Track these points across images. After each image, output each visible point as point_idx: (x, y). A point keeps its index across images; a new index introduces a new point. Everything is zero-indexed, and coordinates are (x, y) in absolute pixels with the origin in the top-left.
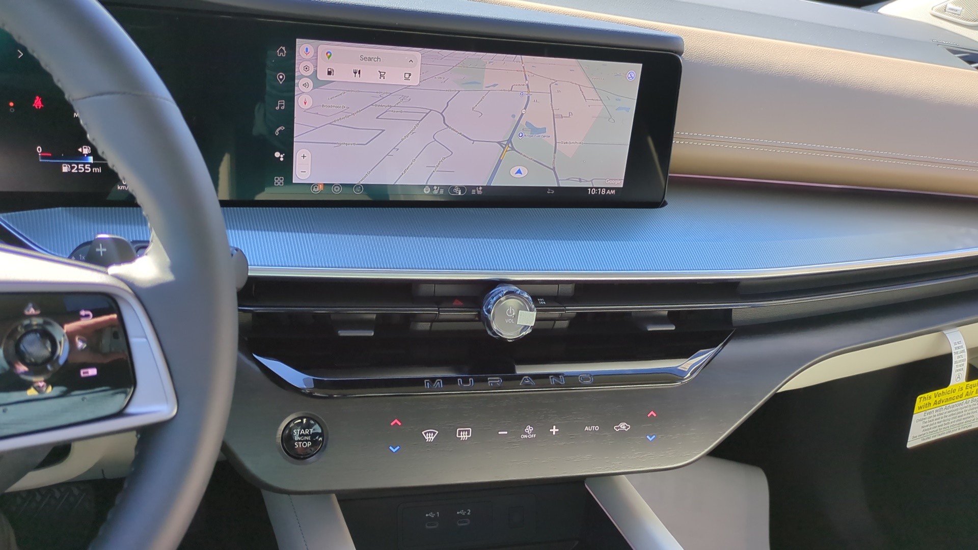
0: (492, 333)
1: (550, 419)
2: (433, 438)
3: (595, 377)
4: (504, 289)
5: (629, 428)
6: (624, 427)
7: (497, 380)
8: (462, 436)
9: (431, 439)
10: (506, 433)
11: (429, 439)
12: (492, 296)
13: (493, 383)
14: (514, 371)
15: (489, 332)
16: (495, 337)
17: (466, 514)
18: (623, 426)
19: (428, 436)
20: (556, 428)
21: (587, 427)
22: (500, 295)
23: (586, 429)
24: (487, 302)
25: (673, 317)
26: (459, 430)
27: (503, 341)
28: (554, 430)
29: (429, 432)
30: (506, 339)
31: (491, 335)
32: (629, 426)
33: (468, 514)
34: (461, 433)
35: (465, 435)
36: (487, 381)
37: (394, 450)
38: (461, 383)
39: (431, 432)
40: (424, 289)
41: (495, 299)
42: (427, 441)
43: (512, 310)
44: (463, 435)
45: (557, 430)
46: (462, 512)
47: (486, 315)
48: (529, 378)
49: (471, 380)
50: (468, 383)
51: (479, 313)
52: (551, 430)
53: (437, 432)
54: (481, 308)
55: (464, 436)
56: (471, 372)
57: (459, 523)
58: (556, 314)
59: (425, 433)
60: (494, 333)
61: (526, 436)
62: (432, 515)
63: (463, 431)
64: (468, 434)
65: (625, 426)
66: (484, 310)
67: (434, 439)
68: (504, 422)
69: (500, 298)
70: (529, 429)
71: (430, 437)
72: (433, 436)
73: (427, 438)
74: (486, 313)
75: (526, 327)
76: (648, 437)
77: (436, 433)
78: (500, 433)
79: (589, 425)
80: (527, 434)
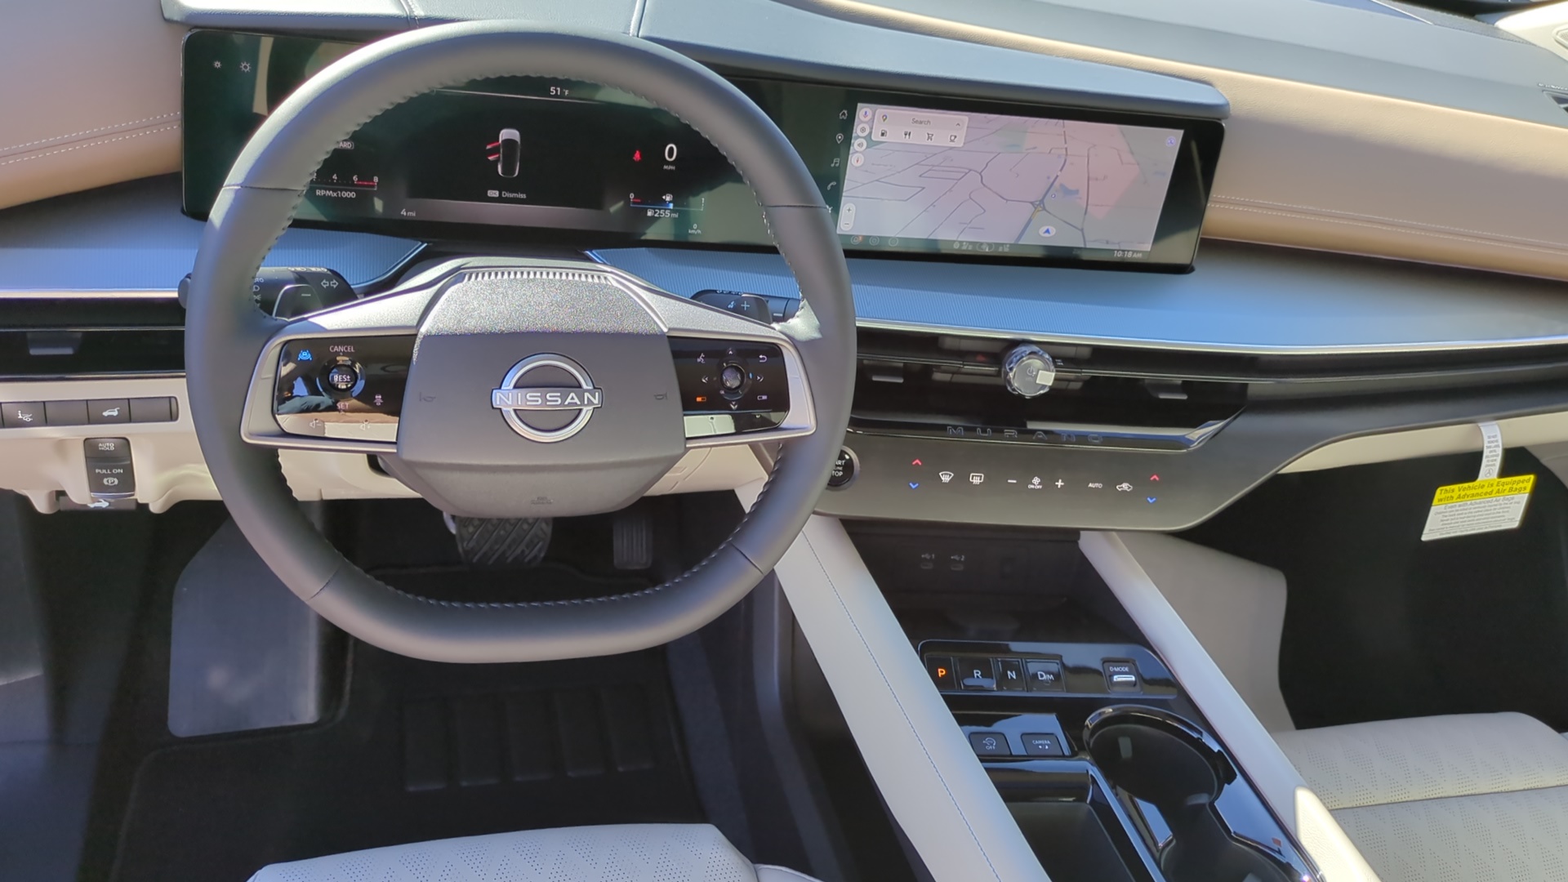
0: (1011, 389)
1: (1057, 473)
3: (1103, 438)
4: (1027, 349)
5: (1130, 489)
6: (1126, 488)
7: (1013, 432)
8: (974, 481)
9: (947, 480)
10: (1015, 481)
11: (945, 480)
12: (1015, 355)
13: (1010, 435)
14: (1025, 426)
15: (1007, 388)
16: (1012, 392)
18: (1125, 486)
20: (1062, 482)
22: (1023, 355)
24: (1009, 359)
25: (1186, 387)
26: (973, 475)
27: (1020, 398)
28: (1060, 484)
29: (945, 474)
30: (1024, 396)
31: (1009, 390)
32: (1132, 487)
33: (961, 559)
36: (1004, 432)
37: (913, 487)
38: (981, 432)
39: (947, 474)
40: (949, 343)
41: (1017, 358)
42: (943, 481)
43: (1033, 369)
44: (975, 479)
45: (1063, 484)
47: (1007, 372)
48: (1042, 433)
49: (989, 431)
50: (987, 433)
51: (1001, 369)
52: (1057, 483)
54: (1003, 365)
55: (977, 481)
57: (953, 567)
58: (1072, 376)
59: (942, 475)
60: (1014, 390)
61: (1032, 486)
62: (927, 556)
63: (976, 476)
64: (980, 479)
65: (1128, 486)
66: (1006, 367)
67: (949, 481)
68: (1014, 471)
69: (1022, 357)
70: (1036, 480)
71: (946, 478)
72: (949, 478)
73: (943, 479)
75: (1043, 387)
76: (1149, 499)
77: (952, 475)
78: (1009, 481)
79: (1093, 482)
80: (1034, 485)
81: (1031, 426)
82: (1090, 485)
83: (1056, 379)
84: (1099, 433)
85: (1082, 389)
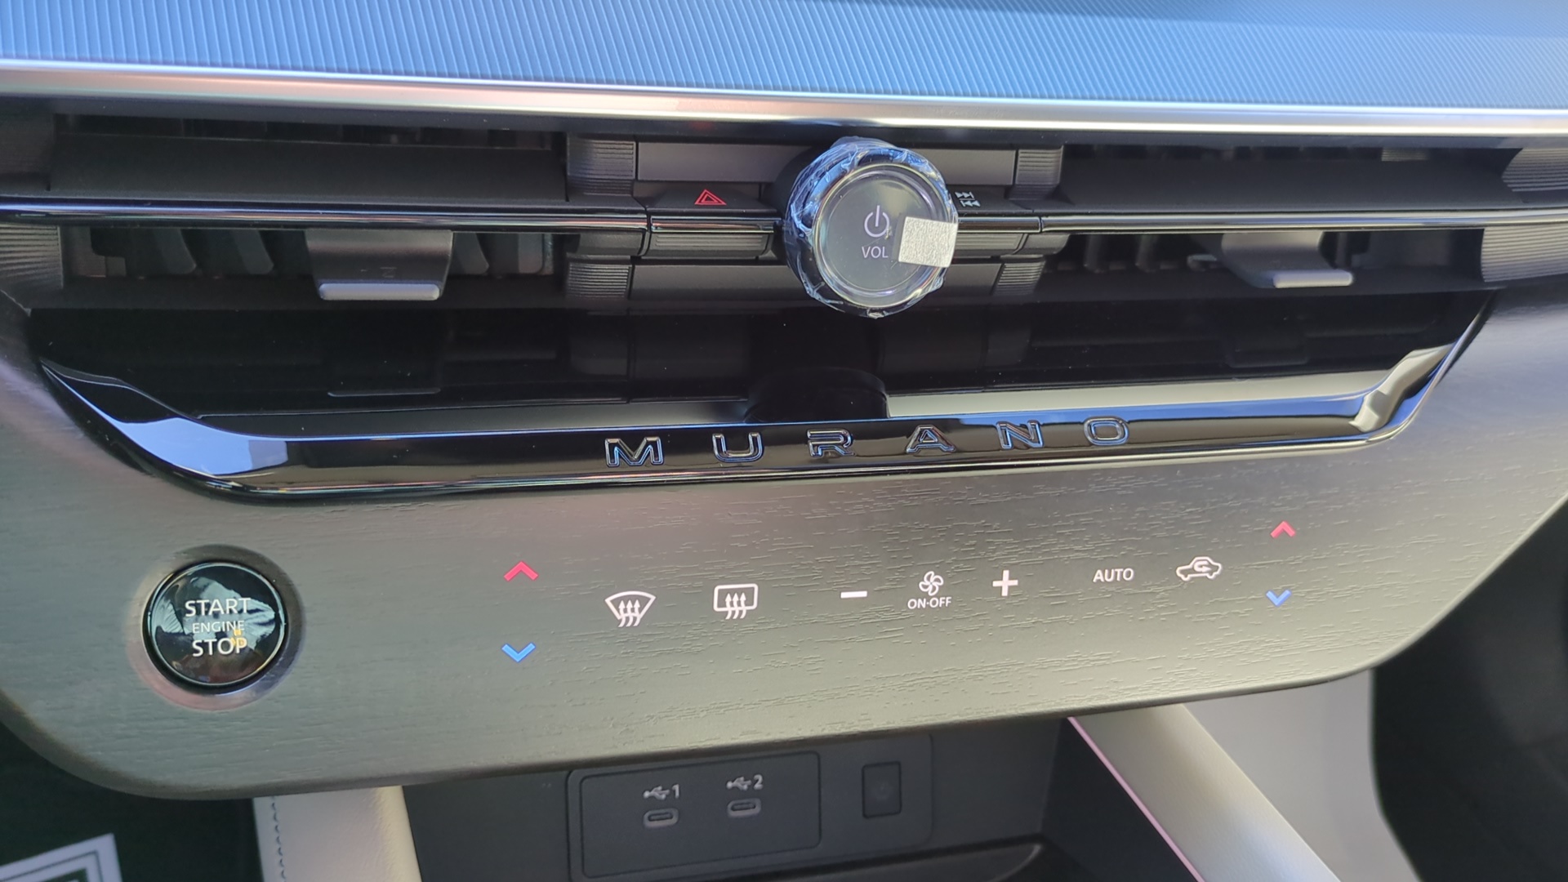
0: (820, 292)
1: (994, 551)
2: (639, 617)
3: (1132, 425)
4: (860, 148)
5: (1218, 573)
6: (1205, 569)
7: (835, 437)
8: (728, 609)
9: (635, 619)
10: (864, 594)
11: (627, 619)
12: (819, 169)
13: (823, 447)
14: (881, 411)
15: (810, 290)
16: (828, 302)
17: (751, 787)
18: (1201, 565)
19: (625, 611)
20: (1011, 578)
21: (1099, 572)
22: (845, 165)
23: (1096, 578)
24: (801, 190)
25: (1333, 250)
26: (720, 591)
27: (852, 317)
28: (1005, 583)
29: (626, 599)
30: (864, 310)
31: (818, 297)
32: (1219, 565)
33: (758, 786)
34: (728, 599)
35: (739, 604)
36: (805, 440)
37: (517, 657)
38: (724, 449)
39: (633, 599)
40: (606, 159)
41: (827, 178)
42: (622, 625)
43: (881, 216)
44: (732, 604)
45: (1015, 583)
46: (741, 783)
47: (800, 232)
48: (935, 428)
49: (755, 439)
50: (745, 446)
51: (778, 229)
52: (996, 584)
53: (653, 598)
54: (782, 212)
55: (736, 607)
56: (755, 415)
57: (733, 809)
58: (1009, 241)
59: (616, 603)
60: (826, 292)
61: (922, 603)
62: (659, 793)
63: (732, 592)
64: (749, 602)
65: (1210, 565)
66: (794, 214)
67: (642, 619)
68: (857, 562)
69: (844, 173)
70: (931, 582)
71: (628, 613)
72: (640, 610)
73: (621, 616)
74: (801, 226)
75: (924, 270)
76: (1270, 594)
77: (649, 599)
78: (844, 595)
79: (1107, 565)
80: (926, 596)
81: (900, 408)
82: (1099, 576)
83: (961, 257)
84: (1116, 416)
85: (1045, 280)
